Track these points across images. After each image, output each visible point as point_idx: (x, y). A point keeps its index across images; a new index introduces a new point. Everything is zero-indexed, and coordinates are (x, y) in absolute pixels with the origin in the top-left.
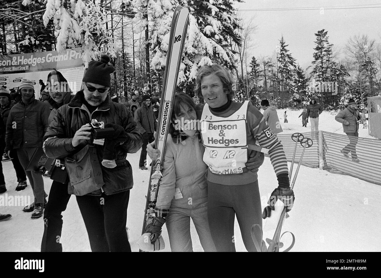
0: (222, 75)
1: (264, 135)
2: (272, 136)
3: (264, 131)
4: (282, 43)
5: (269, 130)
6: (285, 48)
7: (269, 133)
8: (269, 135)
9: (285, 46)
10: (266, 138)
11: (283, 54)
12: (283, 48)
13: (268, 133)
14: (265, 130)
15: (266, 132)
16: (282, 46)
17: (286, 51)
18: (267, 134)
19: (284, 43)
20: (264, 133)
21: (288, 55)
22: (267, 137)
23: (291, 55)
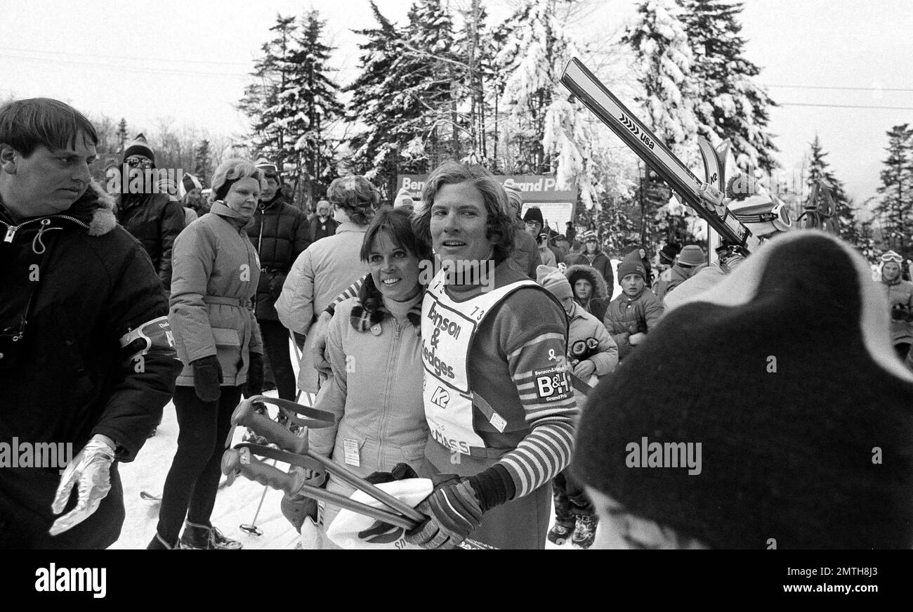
0: (490, 190)
1: (531, 385)
2: (554, 398)
3: (537, 373)
4: (816, 150)
5: (551, 376)
6: (821, 159)
7: (548, 385)
8: (546, 389)
9: (821, 156)
10: (534, 396)
11: (817, 171)
12: (817, 160)
13: (545, 385)
14: (539, 373)
15: (540, 380)
16: (815, 155)
17: (823, 165)
18: (541, 386)
19: (820, 149)
20: (534, 379)
21: (827, 175)
22: (538, 393)
23: (834, 173)
